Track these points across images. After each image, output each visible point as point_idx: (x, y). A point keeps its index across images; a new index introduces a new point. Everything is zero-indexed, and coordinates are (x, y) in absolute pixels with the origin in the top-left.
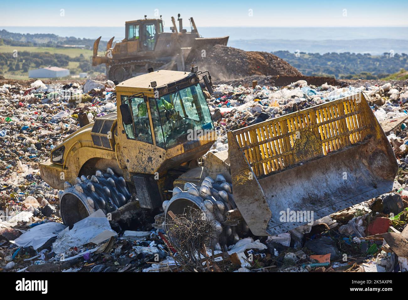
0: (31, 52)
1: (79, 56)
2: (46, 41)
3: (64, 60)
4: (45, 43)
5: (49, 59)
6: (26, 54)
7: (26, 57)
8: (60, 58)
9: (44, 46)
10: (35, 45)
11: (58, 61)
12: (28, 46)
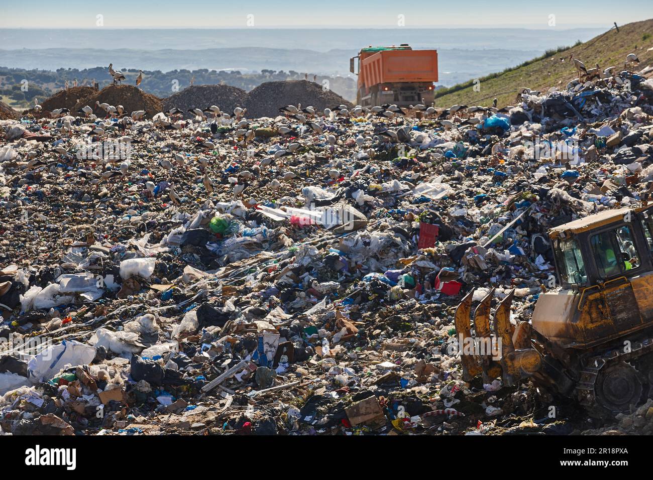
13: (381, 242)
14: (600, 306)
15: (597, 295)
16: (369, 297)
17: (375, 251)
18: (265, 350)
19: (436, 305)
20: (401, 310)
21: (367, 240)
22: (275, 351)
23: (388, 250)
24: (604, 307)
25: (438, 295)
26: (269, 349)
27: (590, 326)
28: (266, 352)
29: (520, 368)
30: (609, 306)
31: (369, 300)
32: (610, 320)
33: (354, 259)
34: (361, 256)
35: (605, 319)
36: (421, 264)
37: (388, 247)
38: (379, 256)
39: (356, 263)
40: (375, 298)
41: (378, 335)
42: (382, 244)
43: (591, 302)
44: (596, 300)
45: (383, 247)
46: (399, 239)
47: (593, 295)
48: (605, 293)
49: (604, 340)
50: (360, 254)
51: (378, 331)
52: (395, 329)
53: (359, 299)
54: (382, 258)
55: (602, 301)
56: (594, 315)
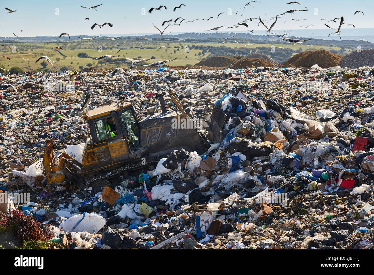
0: (267, 47)
1: (299, 49)
2: (276, 39)
3: (289, 52)
4: (275, 41)
5: (279, 51)
6: (264, 48)
7: (264, 50)
8: (287, 50)
9: (275, 43)
10: (269, 42)
11: (285, 53)
12: (265, 43)
13: (325, 149)
14: (92, 155)
15: (91, 150)
16: (294, 188)
17: (319, 155)
18: (201, 225)
19: (331, 196)
20: (309, 198)
21: (315, 148)
22: (208, 225)
23: (329, 154)
24: (94, 155)
25: (338, 188)
26: (204, 224)
27: (87, 164)
28: (202, 226)
29: (54, 181)
30: (97, 155)
31: (293, 190)
32: (97, 162)
33: (304, 161)
34: (308, 159)
35: (95, 161)
36: (335, 166)
37: (329, 152)
38: (321, 158)
39: (306, 163)
40: (298, 189)
41: (283, 216)
42: (325, 150)
43: (88, 153)
44: (91, 152)
45: (325, 152)
46: (338, 147)
47: (90, 150)
48: (95, 149)
49: (94, 170)
50: (308, 157)
51: (283, 214)
52: (295, 213)
53: (287, 189)
54: (323, 160)
55: (94, 153)
56: (89, 159)
